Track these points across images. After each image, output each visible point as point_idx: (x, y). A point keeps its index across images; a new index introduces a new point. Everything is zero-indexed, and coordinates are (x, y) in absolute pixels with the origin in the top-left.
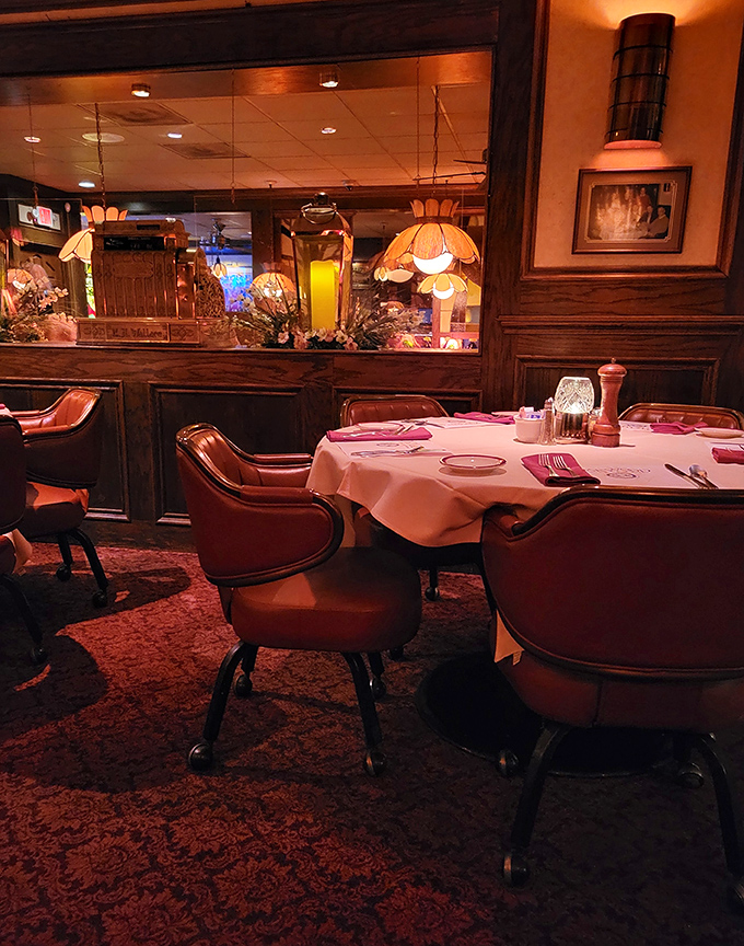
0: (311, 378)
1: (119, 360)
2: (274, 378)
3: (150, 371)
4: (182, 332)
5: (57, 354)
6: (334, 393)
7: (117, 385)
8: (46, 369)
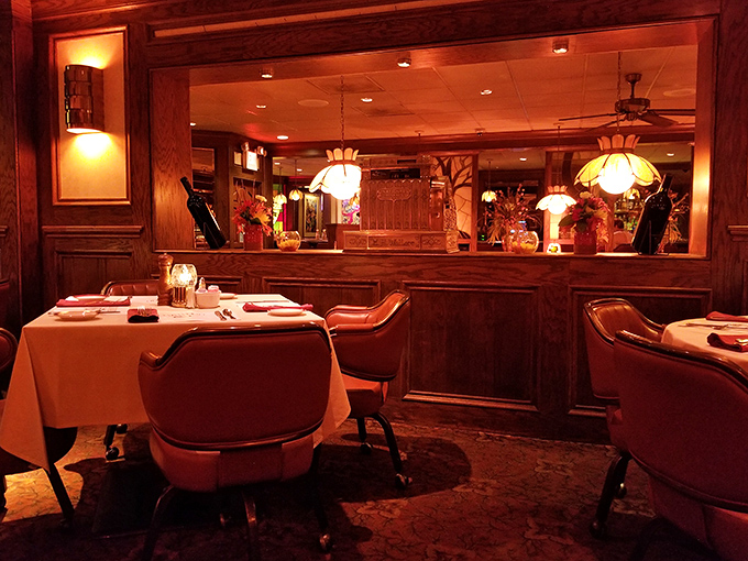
0: (548, 278)
1: (379, 264)
2: (514, 278)
3: (404, 272)
4: (431, 242)
5: (328, 260)
6: (569, 290)
7: (376, 284)
8: (317, 272)
